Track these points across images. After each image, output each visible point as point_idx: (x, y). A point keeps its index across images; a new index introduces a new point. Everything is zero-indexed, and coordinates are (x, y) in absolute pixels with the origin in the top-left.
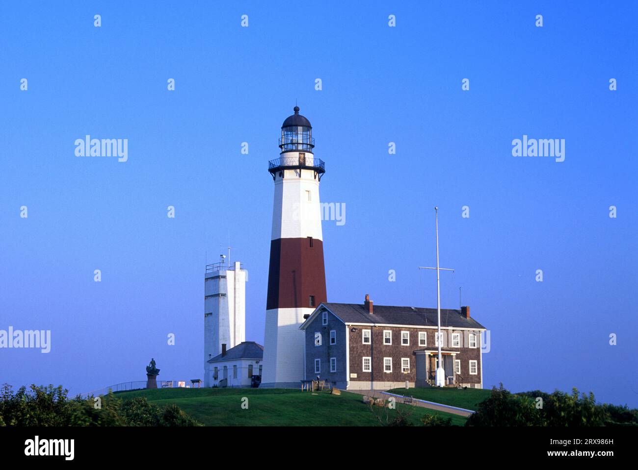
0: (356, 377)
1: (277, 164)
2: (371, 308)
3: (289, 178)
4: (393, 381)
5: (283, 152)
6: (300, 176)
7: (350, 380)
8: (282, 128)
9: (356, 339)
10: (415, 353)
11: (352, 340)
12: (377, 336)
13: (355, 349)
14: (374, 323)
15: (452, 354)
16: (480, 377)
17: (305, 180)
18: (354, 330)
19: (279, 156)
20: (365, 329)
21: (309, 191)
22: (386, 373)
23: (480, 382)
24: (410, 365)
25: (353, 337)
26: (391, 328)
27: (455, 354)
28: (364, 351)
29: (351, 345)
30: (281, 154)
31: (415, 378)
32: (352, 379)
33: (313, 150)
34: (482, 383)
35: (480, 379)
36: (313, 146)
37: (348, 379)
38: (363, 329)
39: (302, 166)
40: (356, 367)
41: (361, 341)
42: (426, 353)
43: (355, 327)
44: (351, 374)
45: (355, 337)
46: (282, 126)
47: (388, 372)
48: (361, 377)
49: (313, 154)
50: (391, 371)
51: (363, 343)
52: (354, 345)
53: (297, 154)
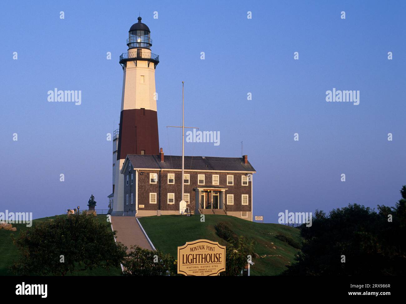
0: (144, 207)
1: (125, 57)
2: (162, 157)
3: (130, 67)
4: (175, 210)
5: (130, 49)
6: (136, 66)
7: (138, 210)
8: (129, 32)
9: (144, 180)
10: (195, 190)
11: (141, 181)
12: (162, 177)
13: (143, 188)
14: (161, 168)
15: (222, 190)
16: (251, 207)
17: (140, 68)
18: (141, 174)
19: (127, 52)
20: (152, 172)
21: (144, 76)
22: (169, 204)
23: (251, 210)
24: (190, 198)
25: (141, 179)
26: (174, 172)
27: (225, 190)
28: (151, 189)
29: (140, 185)
30: (128, 50)
31: (195, 207)
32: (139, 209)
33: (151, 48)
34: (252, 211)
35: (250, 208)
36: (151, 45)
37: (137, 209)
38: (151, 173)
39: (139, 58)
40: (144, 199)
41: (149, 182)
42: (199, 190)
43: (143, 171)
44: (139, 205)
45: (144, 179)
46: (129, 30)
47: (171, 203)
48: (149, 207)
49: (151, 50)
50: (174, 203)
51: (150, 183)
52: (143, 185)
53: (136, 50)
